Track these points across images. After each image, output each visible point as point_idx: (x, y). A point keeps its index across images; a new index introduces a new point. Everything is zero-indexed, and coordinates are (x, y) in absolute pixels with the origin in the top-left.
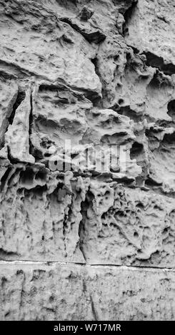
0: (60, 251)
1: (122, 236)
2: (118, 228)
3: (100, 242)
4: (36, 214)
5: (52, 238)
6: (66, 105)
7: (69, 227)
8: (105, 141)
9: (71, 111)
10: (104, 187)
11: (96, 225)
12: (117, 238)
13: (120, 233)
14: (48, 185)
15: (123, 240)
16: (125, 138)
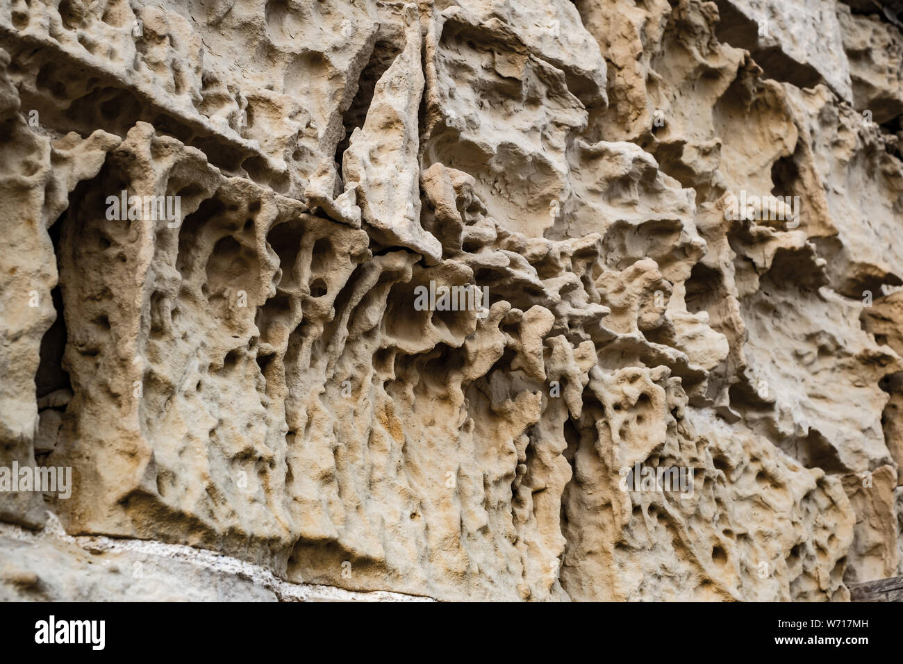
0: (511, 580)
1: (681, 553)
2: (672, 525)
3: (621, 565)
4: (431, 444)
5: (484, 530)
6: (513, 105)
7: (529, 503)
8: (614, 244)
9: (527, 126)
10: (634, 379)
11: (608, 505)
12: (669, 557)
13: (678, 544)
14: (472, 347)
15: (684, 567)
16: (674, 241)
